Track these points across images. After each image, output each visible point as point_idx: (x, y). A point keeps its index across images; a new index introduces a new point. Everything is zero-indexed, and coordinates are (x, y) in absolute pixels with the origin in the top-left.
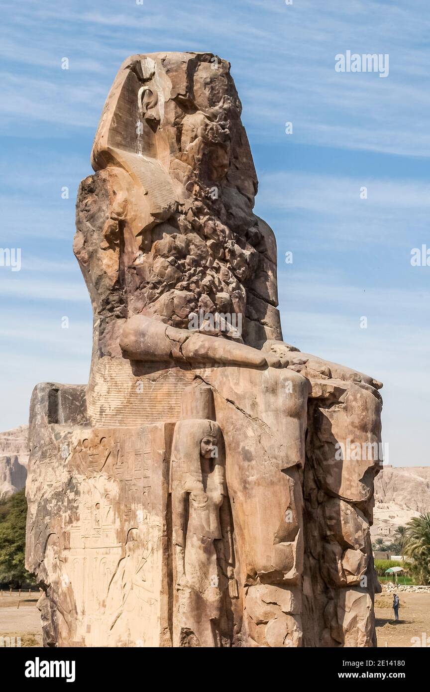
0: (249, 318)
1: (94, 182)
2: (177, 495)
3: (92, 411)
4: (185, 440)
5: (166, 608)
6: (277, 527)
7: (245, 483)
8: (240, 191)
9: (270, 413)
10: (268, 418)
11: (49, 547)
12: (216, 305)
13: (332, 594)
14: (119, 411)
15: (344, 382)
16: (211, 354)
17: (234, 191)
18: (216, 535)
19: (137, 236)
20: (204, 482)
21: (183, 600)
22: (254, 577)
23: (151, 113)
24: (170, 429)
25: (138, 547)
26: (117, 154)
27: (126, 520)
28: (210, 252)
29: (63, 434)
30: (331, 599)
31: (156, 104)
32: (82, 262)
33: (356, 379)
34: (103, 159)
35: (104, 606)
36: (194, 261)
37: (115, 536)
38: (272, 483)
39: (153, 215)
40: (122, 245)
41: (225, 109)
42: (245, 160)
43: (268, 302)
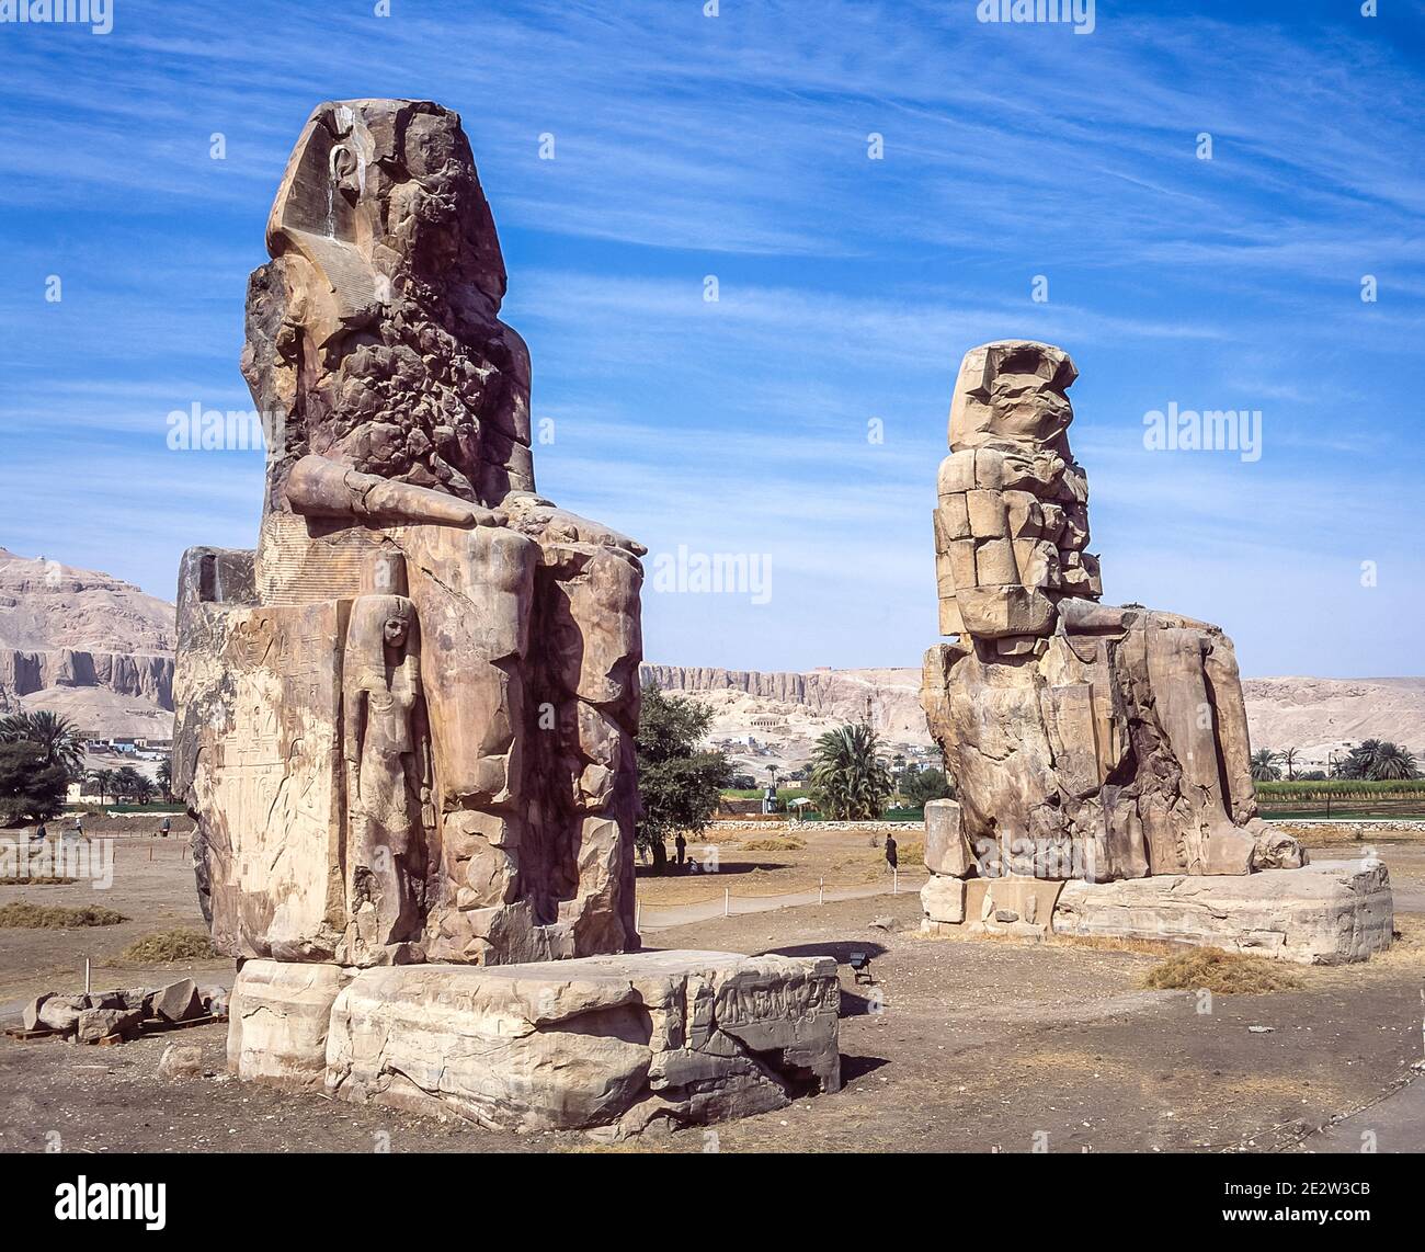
0: (487, 460)
1: (267, 274)
2: (352, 694)
3: (261, 585)
4: (363, 622)
5: (336, 841)
6: (483, 737)
7: (442, 678)
8: (479, 290)
9: (476, 587)
10: (474, 594)
11: (199, 765)
12: (433, 443)
13: (567, 823)
14: (292, 585)
15: (591, 546)
16: (401, 507)
17: (470, 290)
18: (404, 748)
19: (320, 348)
20: (389, 678)
21: (359, 830)
22: (454, 801)
23: (348, 181)
24: (345, 609)
25: (304, 763)
26: (295, 236)
27: (290, 729)
28: (428, 371)
29: (217, 616)
30: (565, 828)
31: (355, 169)
32: (252, 382)
33: (608, 541)
34: (279, 244)
35: (264, 840)
36: (402, 383)
37: (277, 749)
38: (477, 679)
39: (341, 320)
40: (301, 361)
41: (449, 177)
42: (488, 247)
43: (516, 439)
